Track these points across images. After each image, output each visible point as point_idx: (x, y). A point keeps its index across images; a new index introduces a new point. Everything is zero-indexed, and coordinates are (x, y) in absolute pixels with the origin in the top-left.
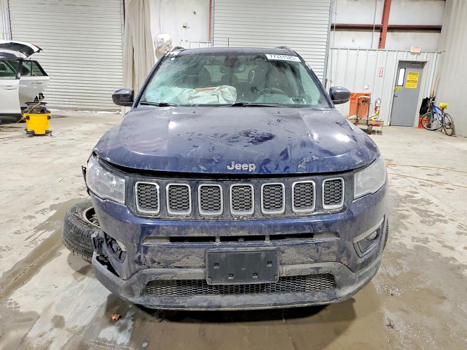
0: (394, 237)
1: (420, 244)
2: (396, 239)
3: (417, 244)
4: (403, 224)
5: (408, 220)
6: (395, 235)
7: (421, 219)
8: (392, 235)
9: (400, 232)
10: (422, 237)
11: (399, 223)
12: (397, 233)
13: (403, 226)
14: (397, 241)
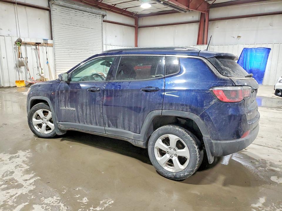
0: (29, 153)
1: (14, 155)
2: (28, 153)
3: (16, 155)
4: (26, 164)
5: (23, 169)
6: (29, 154)
7: (13, 176)
8: (31, 154)
9: (27, 157)
10: (13, 160)
11: (29, 164)
12: (29, 156)
13: (26, 162)
14: (27, 151)
